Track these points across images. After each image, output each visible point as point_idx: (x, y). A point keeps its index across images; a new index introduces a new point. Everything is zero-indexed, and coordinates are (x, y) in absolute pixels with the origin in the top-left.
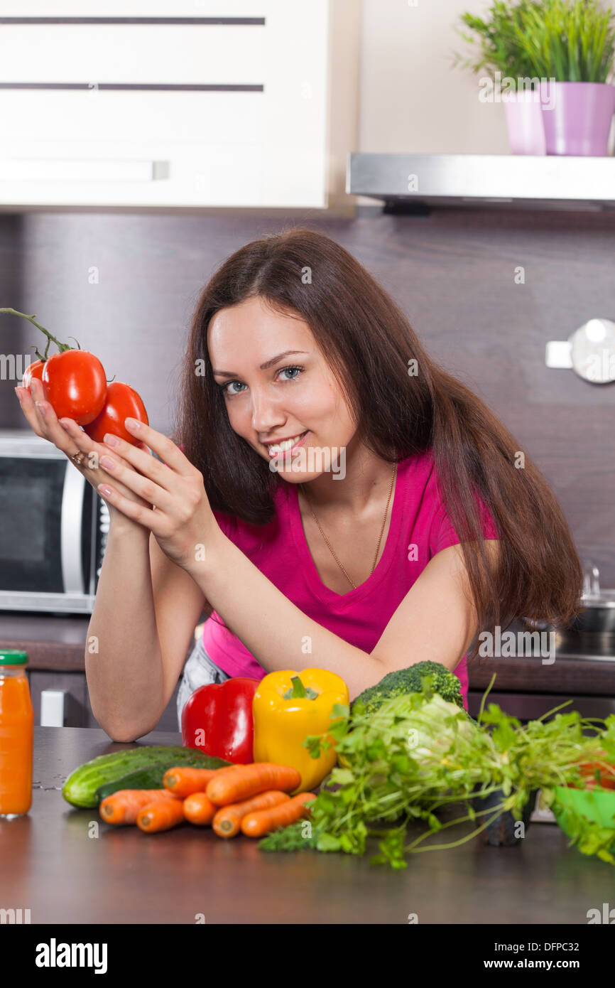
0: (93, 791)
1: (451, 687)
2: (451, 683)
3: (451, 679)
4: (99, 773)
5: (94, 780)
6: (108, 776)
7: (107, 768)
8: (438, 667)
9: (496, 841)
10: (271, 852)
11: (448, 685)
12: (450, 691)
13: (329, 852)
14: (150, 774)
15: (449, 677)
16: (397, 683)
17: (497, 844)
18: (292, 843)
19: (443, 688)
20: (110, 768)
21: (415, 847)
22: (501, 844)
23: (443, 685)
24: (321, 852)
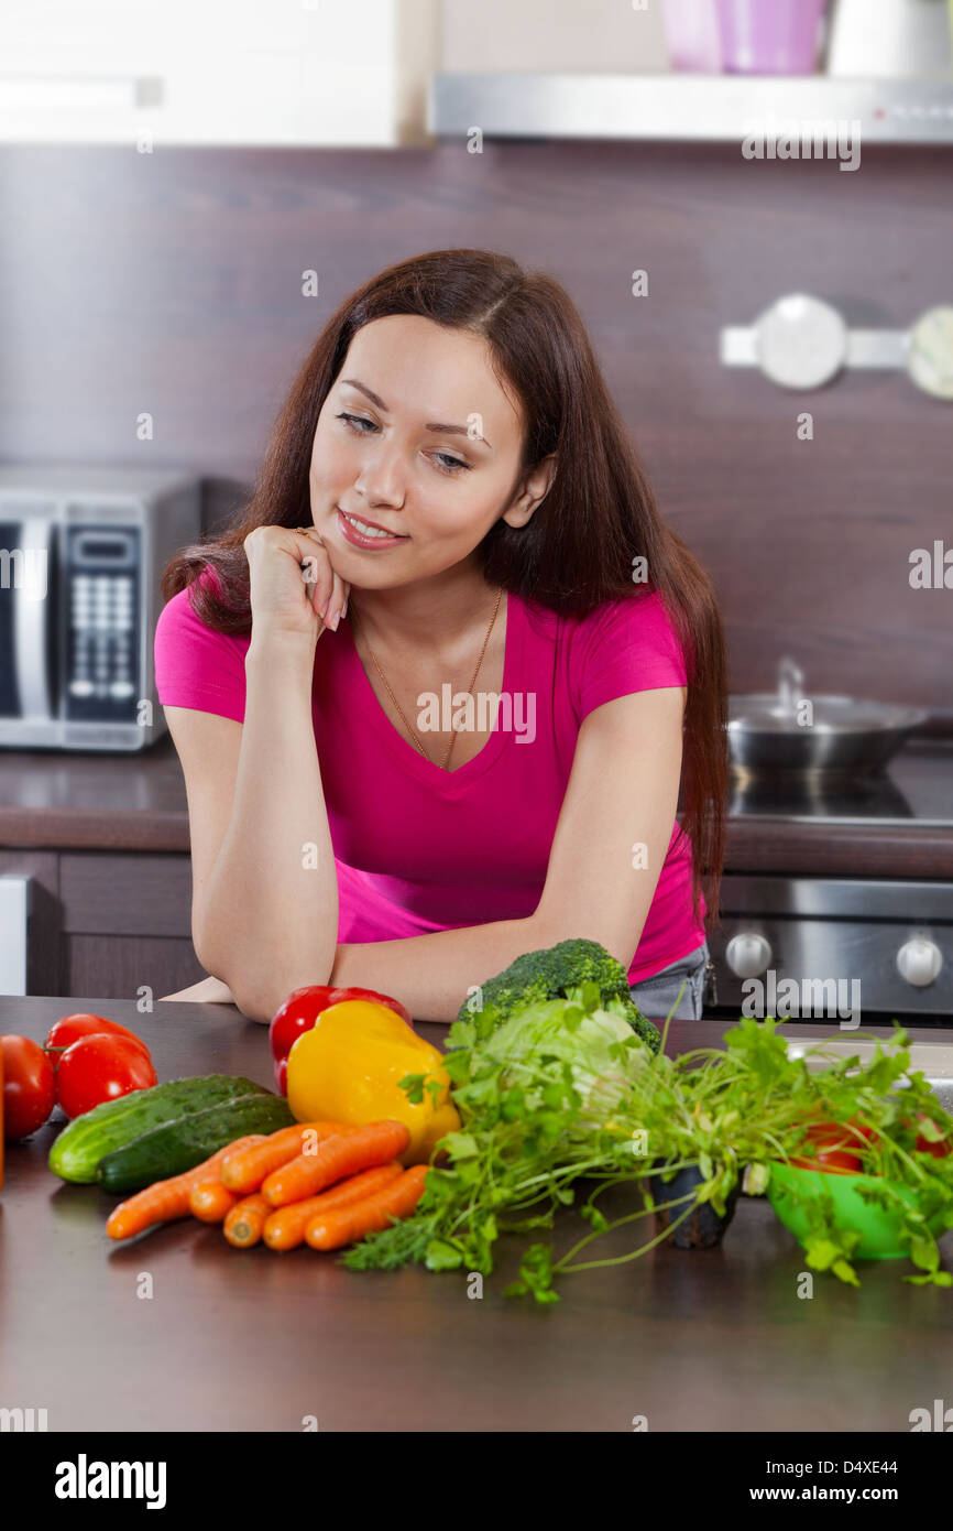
0: (95, 1160)
1: (613, 979)
2: (613, 973)
3: (612, 967)
4: (103, 1132)
5: (96, 1144)
6: (116, 1136)
7: (115, 1123)
8: (593, 949)
9: (686, 1242)
10: (357, 1272)
11: (608, 976)
12: (612, 986)
13: (444, 1271)
14: (177, 1134)
15: (609, 965)
16: (534, 975)
17: (687, 1245)
18: (392, 1258)
19: (601, 980)
20: (118, 1123)
21: (567, 1265)
22: (693, 1246)
23: (600, 977)
24: (432, 1272)
